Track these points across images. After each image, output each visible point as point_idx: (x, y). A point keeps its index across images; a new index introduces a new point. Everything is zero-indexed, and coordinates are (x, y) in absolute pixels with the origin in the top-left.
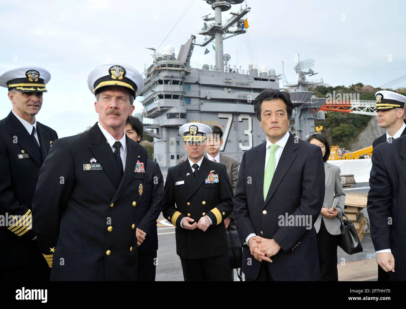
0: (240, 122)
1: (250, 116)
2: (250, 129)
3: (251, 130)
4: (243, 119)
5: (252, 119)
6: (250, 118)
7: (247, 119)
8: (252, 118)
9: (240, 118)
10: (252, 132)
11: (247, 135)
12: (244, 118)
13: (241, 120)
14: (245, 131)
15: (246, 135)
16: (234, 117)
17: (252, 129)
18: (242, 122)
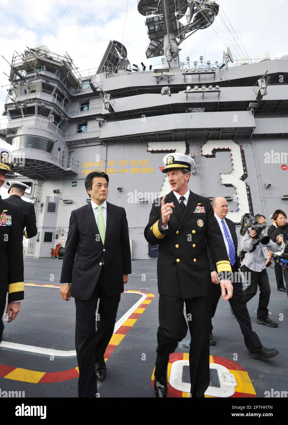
0: (207, 156)
1: (236, 143)
2: (239, 171)
3: (242, 173)
4: (215, 151)
5: (241, 149)
6: (235, 149)
7: (228, 150)
8: (241, 146)
9: (208, 149)
10: (244, 178)
11: (230, 185)
12: (217, 148)
13: (210, 154)
14: (223, 176)
15: (227, 185)
16: (190, 148)
17: (245, 170)
18: (213, 156)
